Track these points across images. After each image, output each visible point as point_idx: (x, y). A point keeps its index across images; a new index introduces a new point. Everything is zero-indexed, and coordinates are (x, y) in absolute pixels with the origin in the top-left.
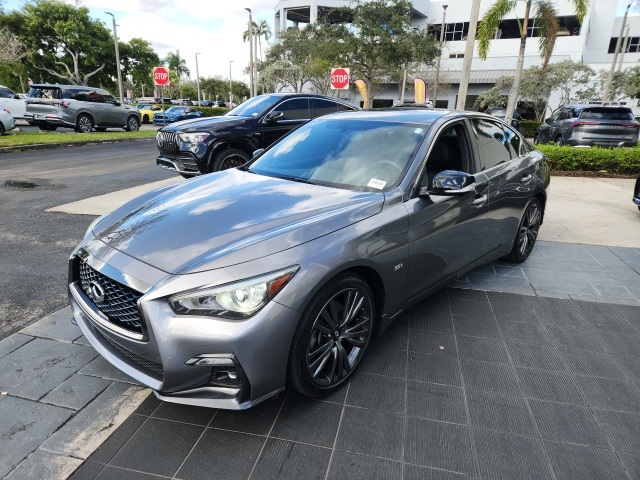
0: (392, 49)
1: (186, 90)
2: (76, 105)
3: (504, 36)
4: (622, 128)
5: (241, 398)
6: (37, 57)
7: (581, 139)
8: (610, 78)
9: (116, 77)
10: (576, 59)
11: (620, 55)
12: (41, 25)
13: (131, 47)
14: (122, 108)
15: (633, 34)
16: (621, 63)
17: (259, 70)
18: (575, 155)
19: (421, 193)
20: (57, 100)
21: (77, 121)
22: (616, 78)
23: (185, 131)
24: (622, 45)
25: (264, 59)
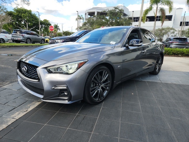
0: (118, 22)
1: (59, 34)
2: (26, 36)
3: (150, 21)
4: (185, 44)
5: (69, 100)
6: (16, 24)
7: (173, 47)
8: (181, 32)
9: (39, 30)
10: (171, 27)
11: (183, 27)
12: (18, 15)
13: (44, 22)
14: (40, 37)
15: (187, 21)
16: (184, 28)
17: (80, 29)
18: (171, 50)
19: (126, 46)
20: (21, 34)
21: (27, 40)
22: (182, 32)
23: (57, 39)
24: (183, 24)
25: (82, 26)
